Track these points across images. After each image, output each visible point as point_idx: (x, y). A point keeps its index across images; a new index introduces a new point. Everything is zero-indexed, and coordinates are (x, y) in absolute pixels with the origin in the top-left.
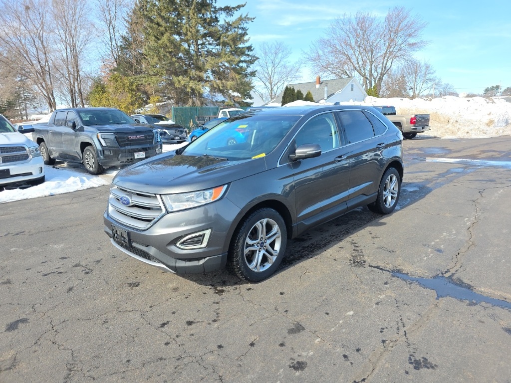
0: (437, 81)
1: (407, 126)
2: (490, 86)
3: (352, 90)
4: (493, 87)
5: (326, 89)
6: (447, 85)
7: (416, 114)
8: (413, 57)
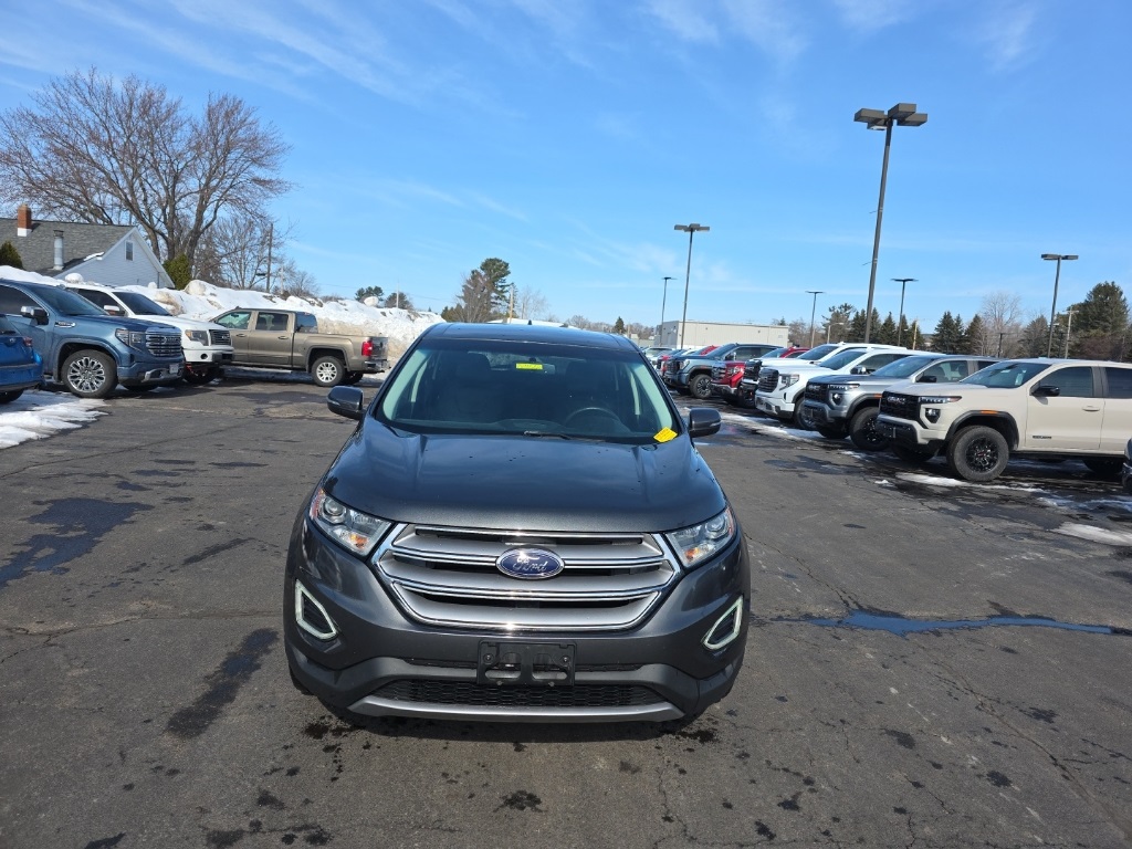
0: (286, 264)
1: (354, 358)
2: (365, 287)
3: (129, 256)
4: (370, 288)
5: (58, 244)
6: (304, 275)
7: (373, 335)
8: (263, 207)
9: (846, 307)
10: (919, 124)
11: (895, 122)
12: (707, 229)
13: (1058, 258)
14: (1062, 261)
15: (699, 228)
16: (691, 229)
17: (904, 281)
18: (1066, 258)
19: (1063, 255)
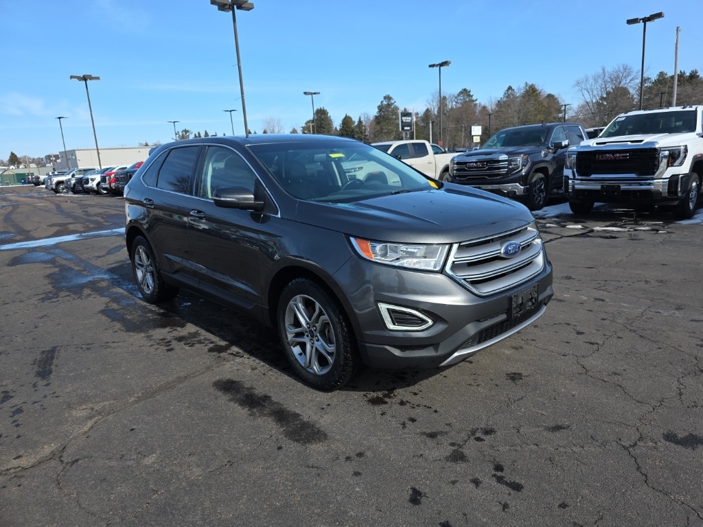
9: (186, 131)
10: (249, 9)
11: (235, 7)
12: (98, 78)
13: (312, 94)
14: (313, 95)
15: (91, 78)
16: (85, 78)
17: (231, 111)
18: (315, 93)
19: (313, 92)
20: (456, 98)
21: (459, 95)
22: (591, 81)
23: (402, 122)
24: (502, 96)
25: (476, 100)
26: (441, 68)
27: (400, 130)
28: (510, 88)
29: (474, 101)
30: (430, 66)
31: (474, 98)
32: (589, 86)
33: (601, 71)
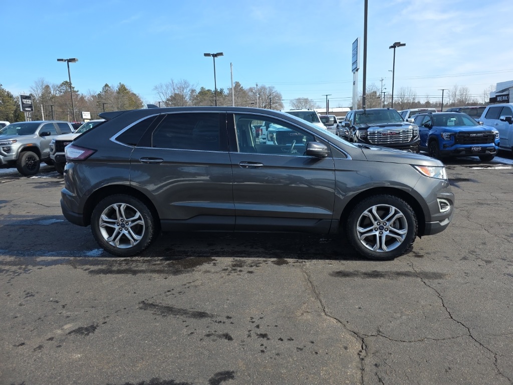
20: (59, 87)
21: (61, 86)
22: (165, 88)
23: (23, 103)
24: (101, 91)
25: (78, 91)
26: (69, 63)
27: (22, 110)
28: (106, 85)
29: (75, 92)
30: (58, 60)
31: (75, 89)
32: (163, 91)
33: (171, 82)
